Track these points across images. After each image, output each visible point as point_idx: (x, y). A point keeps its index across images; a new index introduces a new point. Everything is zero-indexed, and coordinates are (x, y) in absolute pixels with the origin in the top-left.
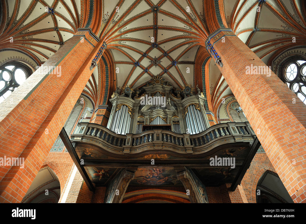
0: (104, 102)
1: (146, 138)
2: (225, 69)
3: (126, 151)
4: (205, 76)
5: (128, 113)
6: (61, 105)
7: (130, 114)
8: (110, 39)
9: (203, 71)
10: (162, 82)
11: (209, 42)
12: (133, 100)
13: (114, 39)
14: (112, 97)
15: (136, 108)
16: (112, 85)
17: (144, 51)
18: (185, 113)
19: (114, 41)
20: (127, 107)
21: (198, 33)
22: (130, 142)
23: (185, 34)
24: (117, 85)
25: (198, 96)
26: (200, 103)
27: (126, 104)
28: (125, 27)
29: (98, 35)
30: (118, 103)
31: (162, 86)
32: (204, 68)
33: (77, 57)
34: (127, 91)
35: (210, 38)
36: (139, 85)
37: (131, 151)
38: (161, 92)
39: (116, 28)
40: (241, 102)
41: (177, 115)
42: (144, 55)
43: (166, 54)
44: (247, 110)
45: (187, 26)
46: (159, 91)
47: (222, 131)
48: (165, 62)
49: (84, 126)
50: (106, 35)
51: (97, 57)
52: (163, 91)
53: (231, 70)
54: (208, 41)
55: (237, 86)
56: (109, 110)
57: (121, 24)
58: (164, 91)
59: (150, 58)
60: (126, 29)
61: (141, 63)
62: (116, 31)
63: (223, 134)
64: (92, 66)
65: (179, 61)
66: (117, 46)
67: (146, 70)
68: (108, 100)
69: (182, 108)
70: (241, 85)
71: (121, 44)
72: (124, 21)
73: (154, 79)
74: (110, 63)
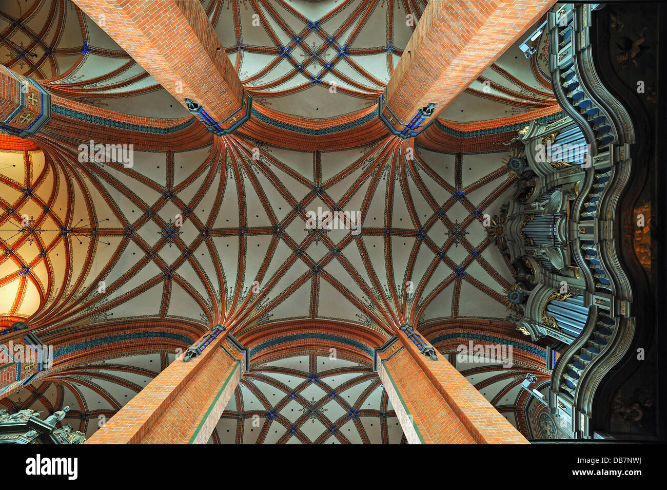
0: (539, 353)
1: (592, 258)
2: (436, 99)
3: (625, 309)
4: (485, 130)
5: (565, 300)
6: (473, 424)
7: (568, 296)
8: (400, 317)
9: (475, 134)
10: (501, 221)
11: (402, 132)
12: (536, 288)
13: (401, 310)
14: (526, 333)
15: (557, 281)
16: (503, 330)
17: (432, 256)
18: (568, 167)
19: (405, 311)
20: (552, 302)
21: (393, 154)
22: (604, 299)
23: (397, 176)
24: (502, 320)
25: (526, 140)
26: (542, 134)
27: (544, 304)
28: (384, 287)
29: (389, 337)
30: (541, 322)
31: (508, 221)
32: (468, 133)
33: (409, 380)
34: (516, 298)
35: (396, 132)
36: (510, 272)
37: (624, 299)
38: (522, 223)
39: (382, 304)
40: (482, 59)
41: (573, 185)
42: (441, 256)
43: (440, 213)
44: (491, 47)
45: (384, 174)
46: (521, 227)
47: (570, 82)
48: (458, 214)
49: (558, 401)
50: (391, 324)
51: (419, 344)
52: (519, 218)
53: (432, 89)
54: (402, 135)
55: (454, 74)
56: (561, 346)
57: (376, 294)
58: (520, 216)
59: (448, 245)
60: (387, 286)
61: (458, 264)
62: (387, 305)
63: (575, 79)
64: (430, 356)
65: (454, 185)
66: (416, 307)
67: (475, 254)
68: (535, 343)
69: (555, 176)
70: (449, 68)
71: (413, 299)
72: (372, 288)
73: (495, 237)
74: (455, 327)
